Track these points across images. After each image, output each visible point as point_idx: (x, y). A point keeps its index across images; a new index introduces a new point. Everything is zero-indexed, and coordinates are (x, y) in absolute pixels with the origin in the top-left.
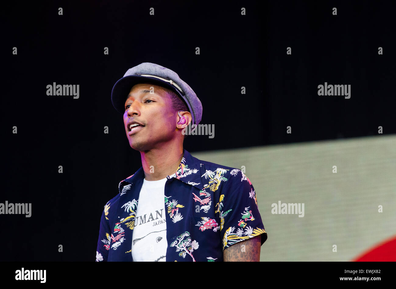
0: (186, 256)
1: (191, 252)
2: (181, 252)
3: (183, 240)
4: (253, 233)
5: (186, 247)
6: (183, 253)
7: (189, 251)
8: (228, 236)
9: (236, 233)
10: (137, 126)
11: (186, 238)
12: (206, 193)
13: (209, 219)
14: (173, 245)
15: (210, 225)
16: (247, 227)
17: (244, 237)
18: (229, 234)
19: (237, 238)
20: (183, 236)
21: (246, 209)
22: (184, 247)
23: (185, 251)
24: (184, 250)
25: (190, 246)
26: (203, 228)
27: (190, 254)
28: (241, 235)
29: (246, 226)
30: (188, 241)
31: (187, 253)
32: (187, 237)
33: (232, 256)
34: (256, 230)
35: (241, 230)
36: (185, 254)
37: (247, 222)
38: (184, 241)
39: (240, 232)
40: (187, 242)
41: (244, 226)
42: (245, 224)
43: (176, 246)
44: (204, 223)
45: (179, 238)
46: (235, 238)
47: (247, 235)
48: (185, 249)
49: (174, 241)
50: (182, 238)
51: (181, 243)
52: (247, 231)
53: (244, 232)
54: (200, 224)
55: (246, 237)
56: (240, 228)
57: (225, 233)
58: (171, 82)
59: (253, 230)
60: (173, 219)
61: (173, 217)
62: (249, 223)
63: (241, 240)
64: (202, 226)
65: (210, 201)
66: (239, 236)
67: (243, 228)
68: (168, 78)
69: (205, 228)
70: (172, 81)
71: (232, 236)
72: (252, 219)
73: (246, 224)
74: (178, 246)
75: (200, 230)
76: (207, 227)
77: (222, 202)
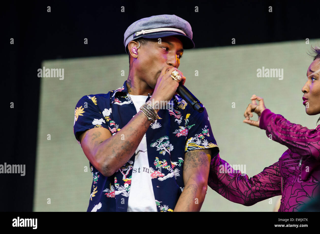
0: (165, 154)
1: (169, 151)
2: (161, 151)
3: (162, 142)
4: (208, 146)
5: (165, 147)
6: (163, 152)
7: (168, 150)
8: (189, 144)
9: (195, 142)
11: (165, 141)
12: (177, 112)
13: (185, 128)
14: (154, 145)
15: (185, 133)
16: (204, 140)
17: (201, 146)
18: (190, 142)
19: (196, 146)
20: (162, 139)
21: (206, 127)
22: (163, 147)
23: (165, 150)
24: (163, 150)
25: (169, 146)
26: (179, 135)
27: (169, 152)
28: (199, 144)
30: (168, 143)
31: (166, 152)
32: (167, 140)
33: (191, 159)
34: (210, 144)
35: (200, 140)
36: (165, 152)
37: (205, 136)
38: (164, 142)
39: (199, 142)
40: (166, 143)
41: (203, 138)
43: (156, 146)
44: (181, 131)
45: (158, 141)
46: (195, 146)
47: (203, 146)
48: (164, 148)
49: (153, 142)
50: (161, 140)
51: (160, 144)
52: (204, 142)
53: (202, 143)
54: (177, 131)
57: (187, 141)
59: (208, 143)
60: (152, 126)
61: (152, 125)
62: (206, 137)
63: (199, 148)
64: (179, 133)
65: (181, 117)
66: (197, 145)
69: (181, 135)
71: (192, 144)
72: (208, 135)
73: (204, 137)
74: (158, 146)
75: (177, 136)
76: (183, 134)
77: (188, 119)
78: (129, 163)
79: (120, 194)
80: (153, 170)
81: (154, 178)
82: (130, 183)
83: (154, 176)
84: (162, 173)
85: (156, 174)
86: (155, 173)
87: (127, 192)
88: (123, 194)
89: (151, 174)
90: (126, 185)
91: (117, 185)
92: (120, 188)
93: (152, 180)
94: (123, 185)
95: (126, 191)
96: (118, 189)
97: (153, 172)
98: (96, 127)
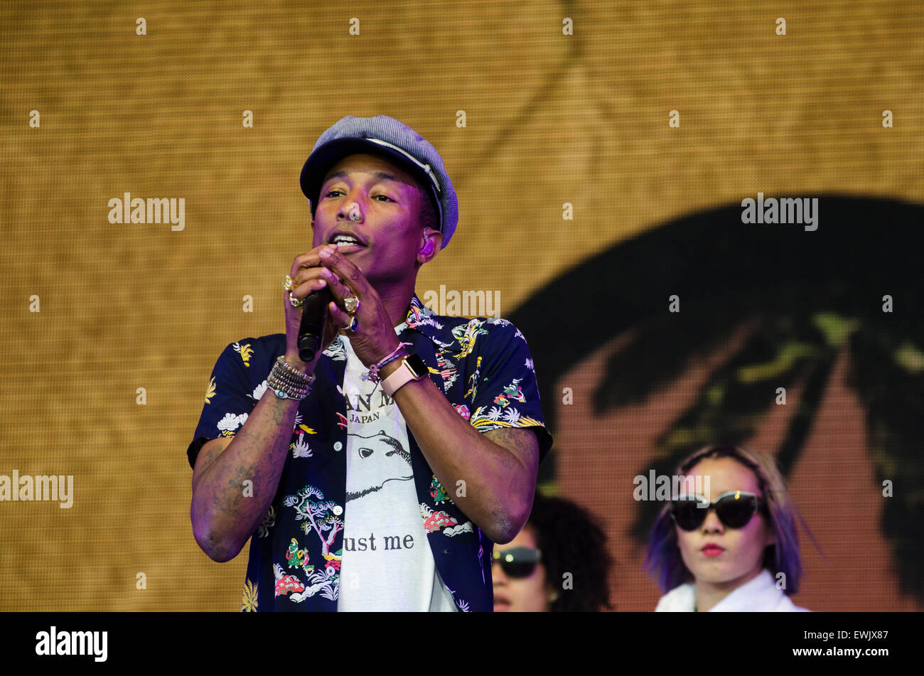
4: (518, 421)
10: (353, 242)
12: (444, 362)
16: (509, 408)
17: (502, 422)
21: (515, 381)
28: (497, 418)
29: (509, 406)
34: (525, 418)
37: (511, 400)
39: (495, 414)
41: (505, 405)
42: (506, 402)
46: (485, 423)
52: (508, 414)
53: (503, 415)
55: (505, 423)
56: (497, 407)
58: (427, 168)
59: (520, 417)
62: (514, 403)
63: (496, 427)
66: (492, 420)
67: (502, 408)
68: (425, 161)
70: (431, 167)
71: (480, 421)
72: (522, 399)
73: (509, 403)
78: (332, 512)
79: (317, 594)
80: (429, 510)
81: (432, 532)
82: (337, 567)
83: (432, 526)
84: (450, 517)
85: (436, 521)
86: (434, 517)
87: (333, 587)
88: (324, 592)
89: (425, 521)
90: (330, 570)
91: (310, 569)
92: (316, 579)
93: (429, 536)
94: (324, 569)
95: (331, 585)
96: (313, 581)
97: (429, 515)
98: (222, 436)
